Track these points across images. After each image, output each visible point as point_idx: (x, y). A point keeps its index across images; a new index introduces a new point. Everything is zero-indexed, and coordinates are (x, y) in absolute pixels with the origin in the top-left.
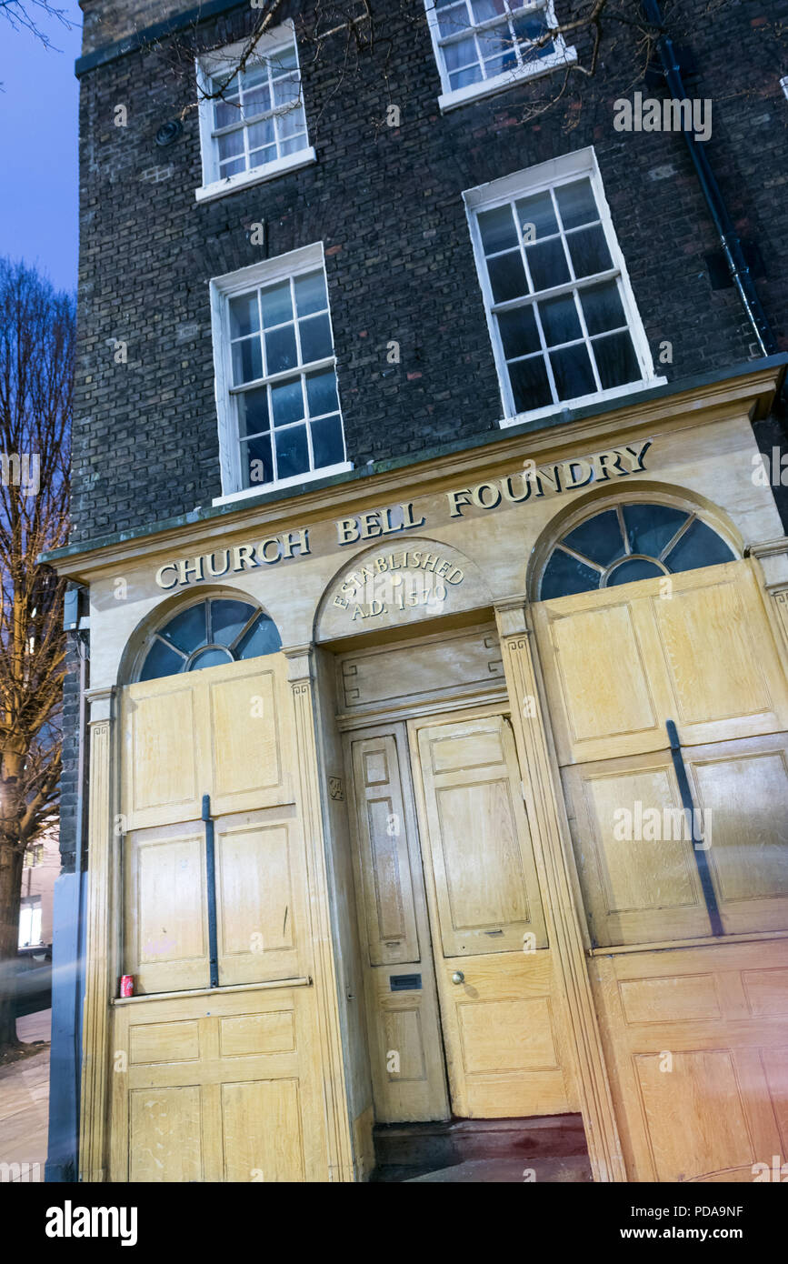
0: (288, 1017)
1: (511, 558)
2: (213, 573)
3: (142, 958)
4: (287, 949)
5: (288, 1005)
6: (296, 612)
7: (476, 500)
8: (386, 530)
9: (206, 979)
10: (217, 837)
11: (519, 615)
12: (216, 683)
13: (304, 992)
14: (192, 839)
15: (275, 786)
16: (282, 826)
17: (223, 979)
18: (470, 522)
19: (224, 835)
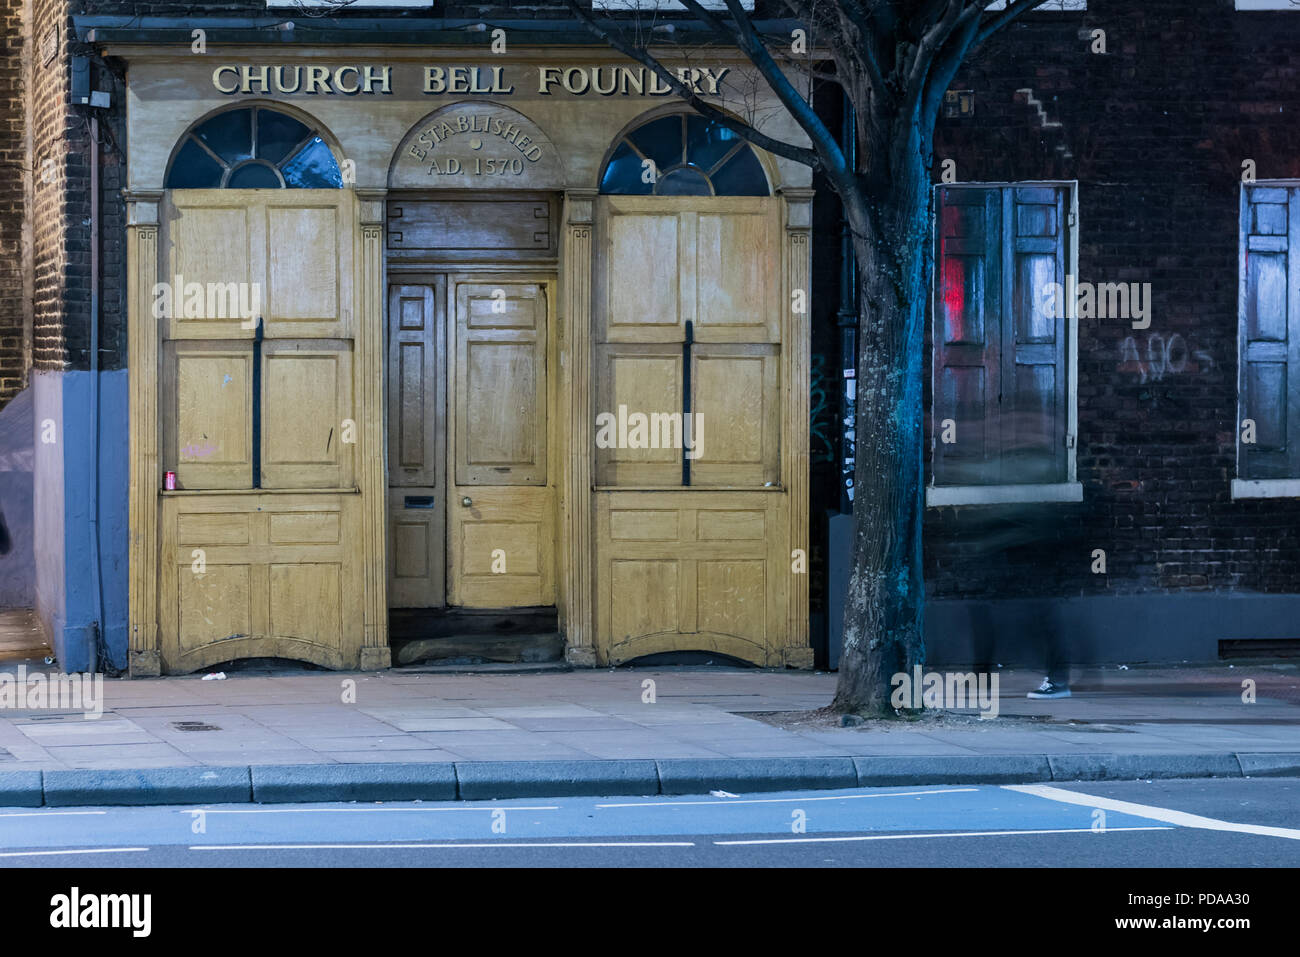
0: (334, 517)
1: (588, 150)
2: (281, 88)
3: (181, 458)
4: (329, 463)
5: (335, 507)
6: (371, 153)
7: (566, 82)
8: (474, 88)
9: (249, 481)
10: (264, 359)
11: (588, 207)
12: (273, 207)
13: (352, 499)
14: (237, 357)
15: (332, 320)
16: (332, 357)
17: (265, 483)
18: (557, 103)
19: (271, 357)
